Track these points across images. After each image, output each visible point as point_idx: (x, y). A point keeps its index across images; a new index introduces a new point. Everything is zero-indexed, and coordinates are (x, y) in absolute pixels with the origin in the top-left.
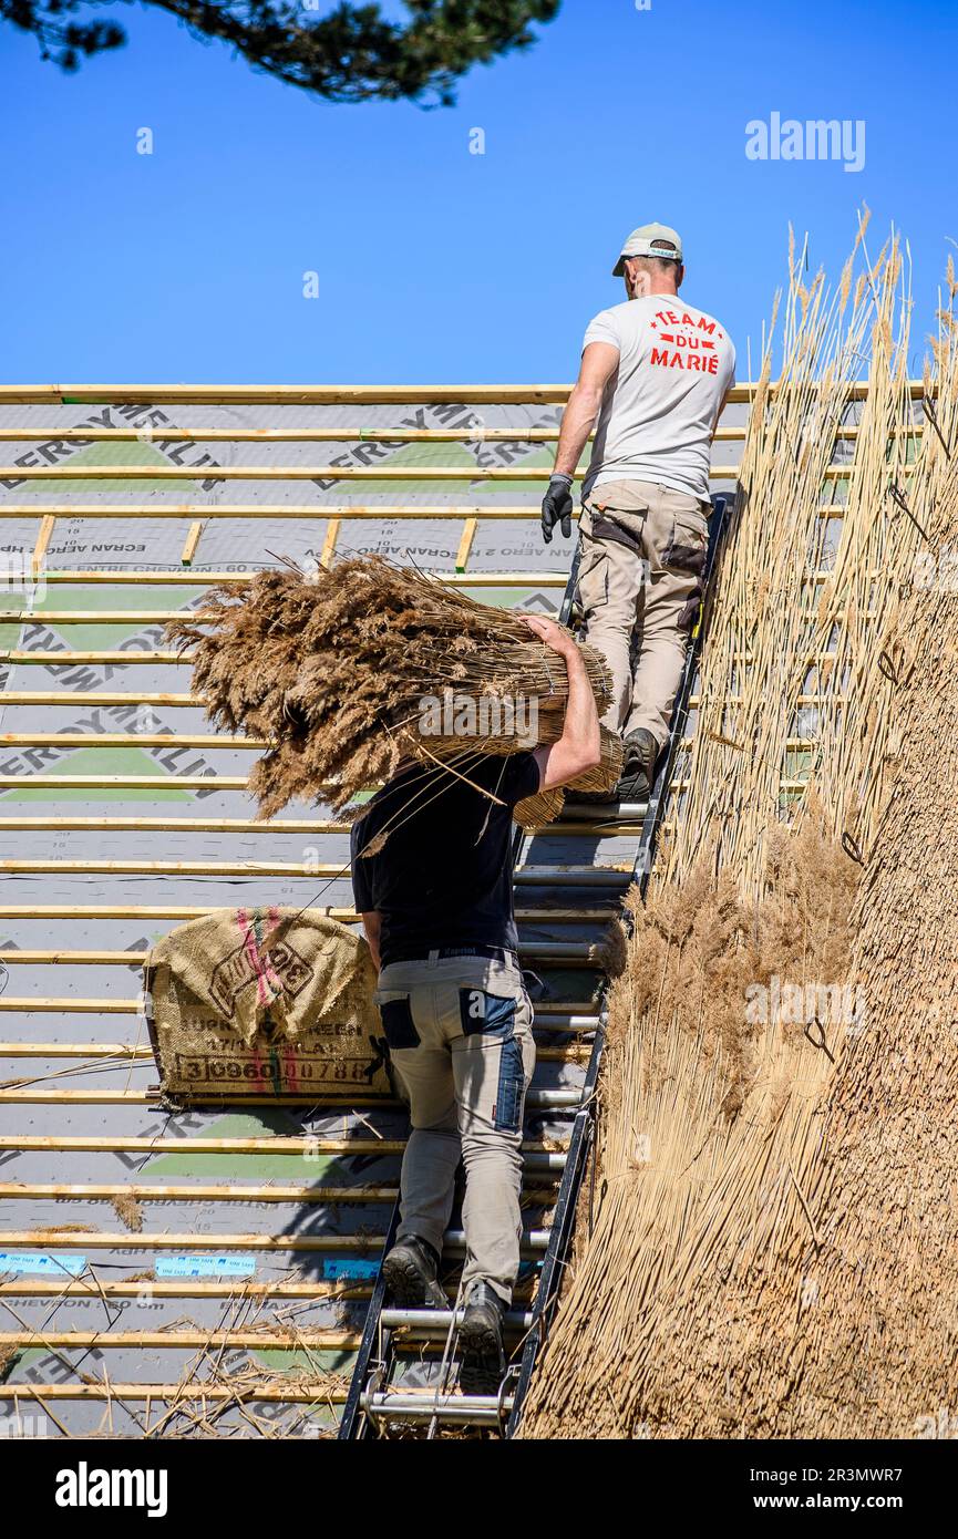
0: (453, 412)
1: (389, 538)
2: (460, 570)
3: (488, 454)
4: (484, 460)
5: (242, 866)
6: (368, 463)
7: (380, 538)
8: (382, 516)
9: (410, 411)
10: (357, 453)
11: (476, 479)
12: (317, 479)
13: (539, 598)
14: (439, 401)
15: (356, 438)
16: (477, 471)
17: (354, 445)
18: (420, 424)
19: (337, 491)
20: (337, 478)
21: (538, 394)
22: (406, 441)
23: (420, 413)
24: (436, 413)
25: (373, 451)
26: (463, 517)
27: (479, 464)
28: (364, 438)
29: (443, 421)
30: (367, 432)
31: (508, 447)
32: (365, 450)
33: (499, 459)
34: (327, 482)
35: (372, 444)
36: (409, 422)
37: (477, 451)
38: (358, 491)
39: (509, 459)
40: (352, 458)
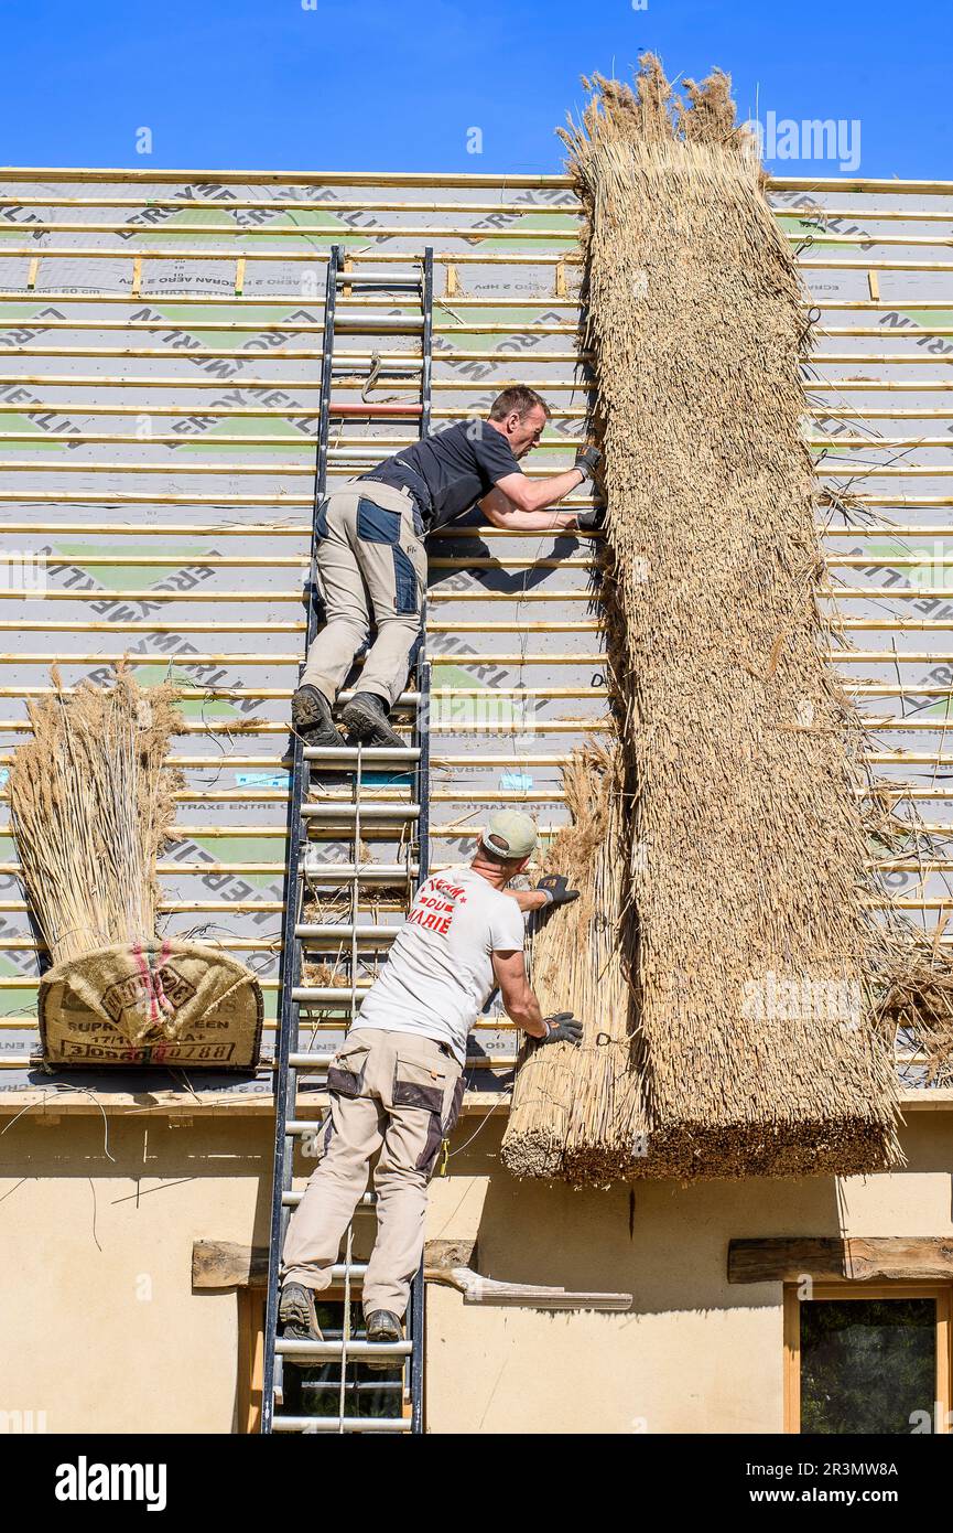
0: (212, 189)
1: (182, 271)
2: (238, 294)
3: (244, 217)
4: (242, 221)
5: (114, 496)
6: (155, 221)
7: (175, 271)
8: (173, 257)
9: (181, 188)
10: (145, 214)
11: (238, 233)
12: (119, 232)
13: (301, 313)
14: (202, 182)
15: (143, 205)
16: (241, 228)
17: (144, 209)
18: (189, 196)
19: (136, 240)
20: (134, 231)
21: (275, 178)
22: (180, 207)
23: (188, 188)
24: (200, 190)
25: (158, 213)
26: (235, 258)
27: (239, 224)
28: (149, 205)
29: (206, 195)
30: (152, 201)
31: (258, 213)
32: (152, 213)
33: (253, 221)
34: (127, 234)
35: (154, 210)
36: (181, 195)
37: (235, 215)
38: (152, 240)
39: (261, 221)
40: (142, 218)
